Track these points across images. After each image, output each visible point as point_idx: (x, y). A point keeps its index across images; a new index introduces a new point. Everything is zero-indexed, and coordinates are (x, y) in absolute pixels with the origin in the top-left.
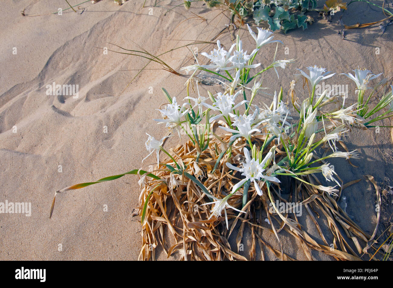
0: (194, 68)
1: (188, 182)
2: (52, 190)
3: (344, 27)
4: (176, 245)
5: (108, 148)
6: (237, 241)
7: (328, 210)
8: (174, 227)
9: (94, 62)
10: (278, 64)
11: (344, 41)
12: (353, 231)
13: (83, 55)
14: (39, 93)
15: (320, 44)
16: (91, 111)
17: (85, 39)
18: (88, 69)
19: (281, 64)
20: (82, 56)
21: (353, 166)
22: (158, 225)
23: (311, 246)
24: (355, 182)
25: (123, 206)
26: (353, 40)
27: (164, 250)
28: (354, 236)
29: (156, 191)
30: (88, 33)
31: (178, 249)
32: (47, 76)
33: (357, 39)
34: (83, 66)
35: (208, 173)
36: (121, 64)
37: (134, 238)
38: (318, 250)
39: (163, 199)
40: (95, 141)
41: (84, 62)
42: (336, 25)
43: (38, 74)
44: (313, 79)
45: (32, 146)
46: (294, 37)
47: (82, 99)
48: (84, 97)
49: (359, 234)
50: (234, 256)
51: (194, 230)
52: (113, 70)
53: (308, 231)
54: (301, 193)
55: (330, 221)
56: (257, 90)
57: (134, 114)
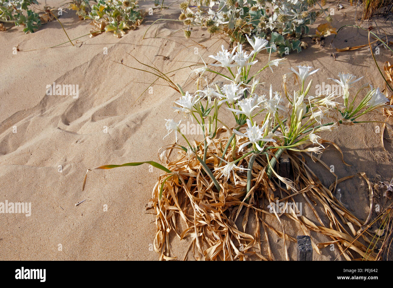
0: (203, 70)
1: (197, 175)
2: (67, 194)
3: (336, 50)
4: (188, 230)
5: (119, 156)
6: (243, 224)
7: (324, 199)
8: (186, 215)
9: (96, 90)
10: (272, 63)
11: (336, 62)
12: (348, 218)
13: (84, 83)
14: (42, 118)
15: (313, 65)
16: (99, 128)
17: (85, 69)
18: (90, 96)
19: (275, 62)
20: (83, 85)
21: (347, 165)
22: (170, 214)
23: (310, 227)
24: (348, 178)
25: (137, 202)
26: (344, 61)
27: (177, 234)
28: (349, 221)
29: (169, 181)
30: (89, 63)
31: (190, 233)
32: (48, 104)
33: (348, 60)
34: (85, 93)
35: (215, 167)
36: (124, 89)
37: (148, 228)
38: (316, 231)
39: (174, 190)
40: (106, 151)
41: (85, 90)
42: (329, 48)
43: (39, 102)
44: (302, 75)
45: (42, 161)
46: (289, 59)
47: (88, 120)
48: (90, 119)
49: (353, 220)
50: (241, 235)
51: (204, 215)
52: (116, 95)
53: (307, 216)
54: (299, 185)
55: (327, 208)
56: (256, 86)
57: (142, 127)
